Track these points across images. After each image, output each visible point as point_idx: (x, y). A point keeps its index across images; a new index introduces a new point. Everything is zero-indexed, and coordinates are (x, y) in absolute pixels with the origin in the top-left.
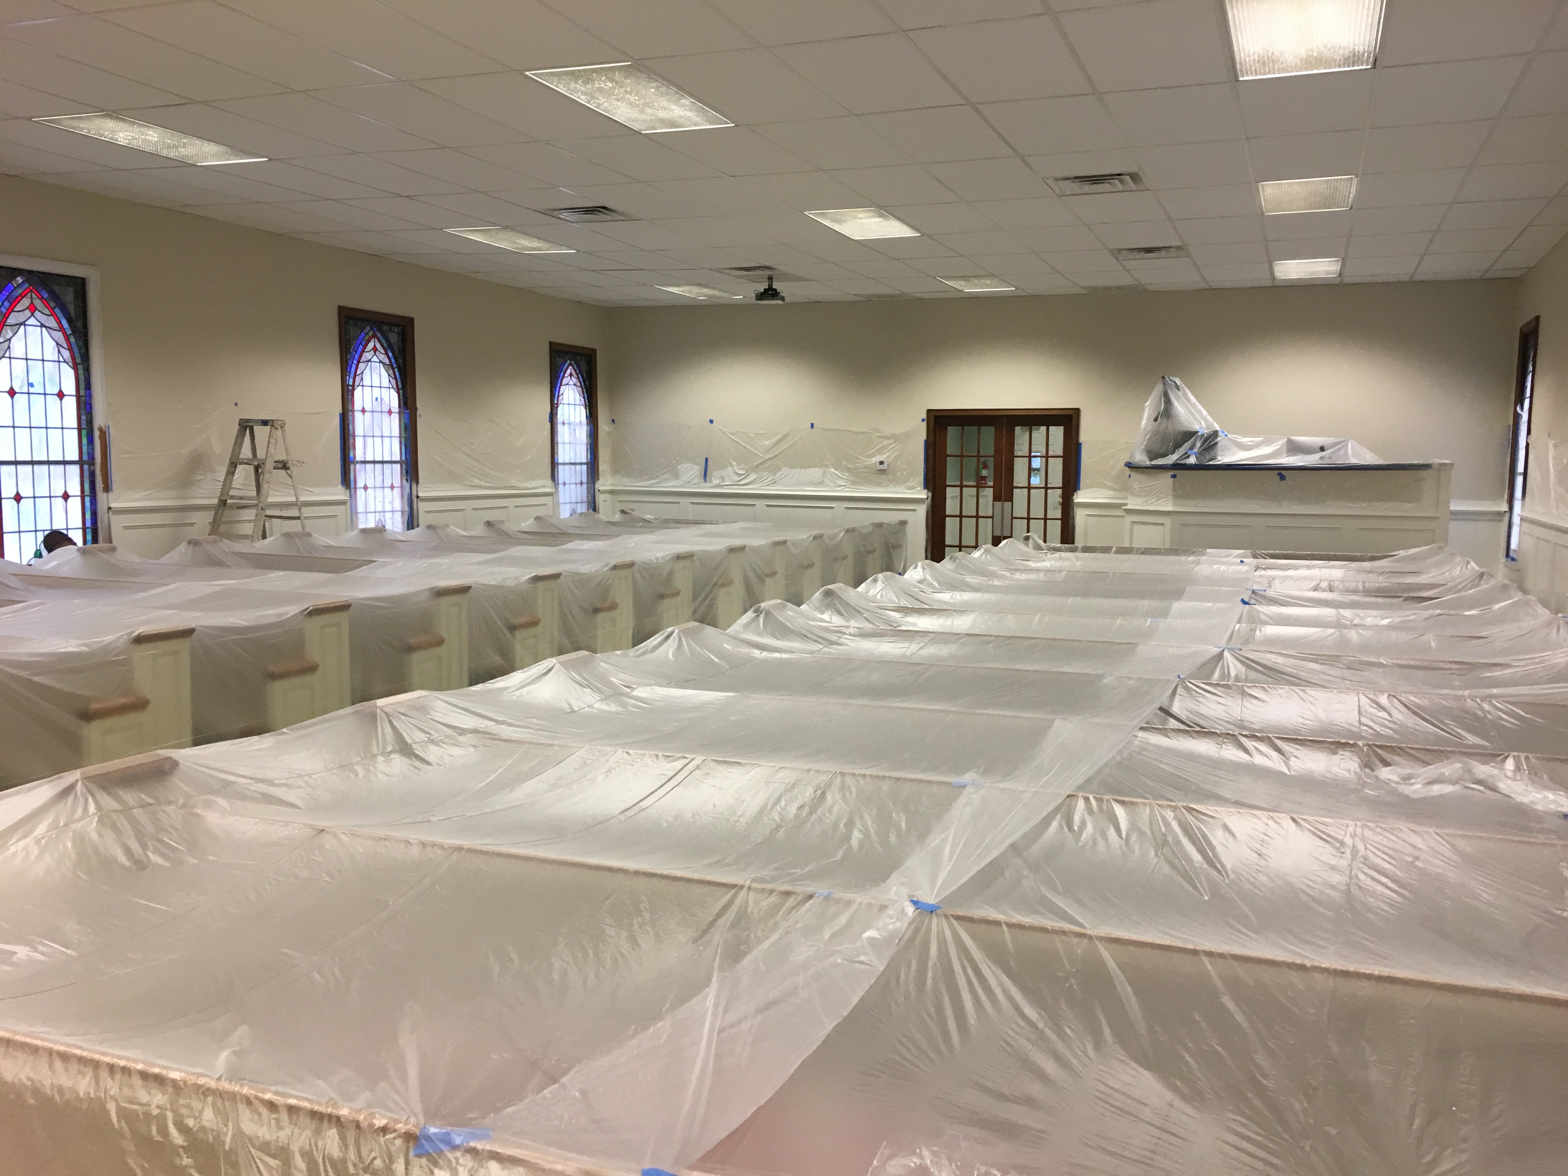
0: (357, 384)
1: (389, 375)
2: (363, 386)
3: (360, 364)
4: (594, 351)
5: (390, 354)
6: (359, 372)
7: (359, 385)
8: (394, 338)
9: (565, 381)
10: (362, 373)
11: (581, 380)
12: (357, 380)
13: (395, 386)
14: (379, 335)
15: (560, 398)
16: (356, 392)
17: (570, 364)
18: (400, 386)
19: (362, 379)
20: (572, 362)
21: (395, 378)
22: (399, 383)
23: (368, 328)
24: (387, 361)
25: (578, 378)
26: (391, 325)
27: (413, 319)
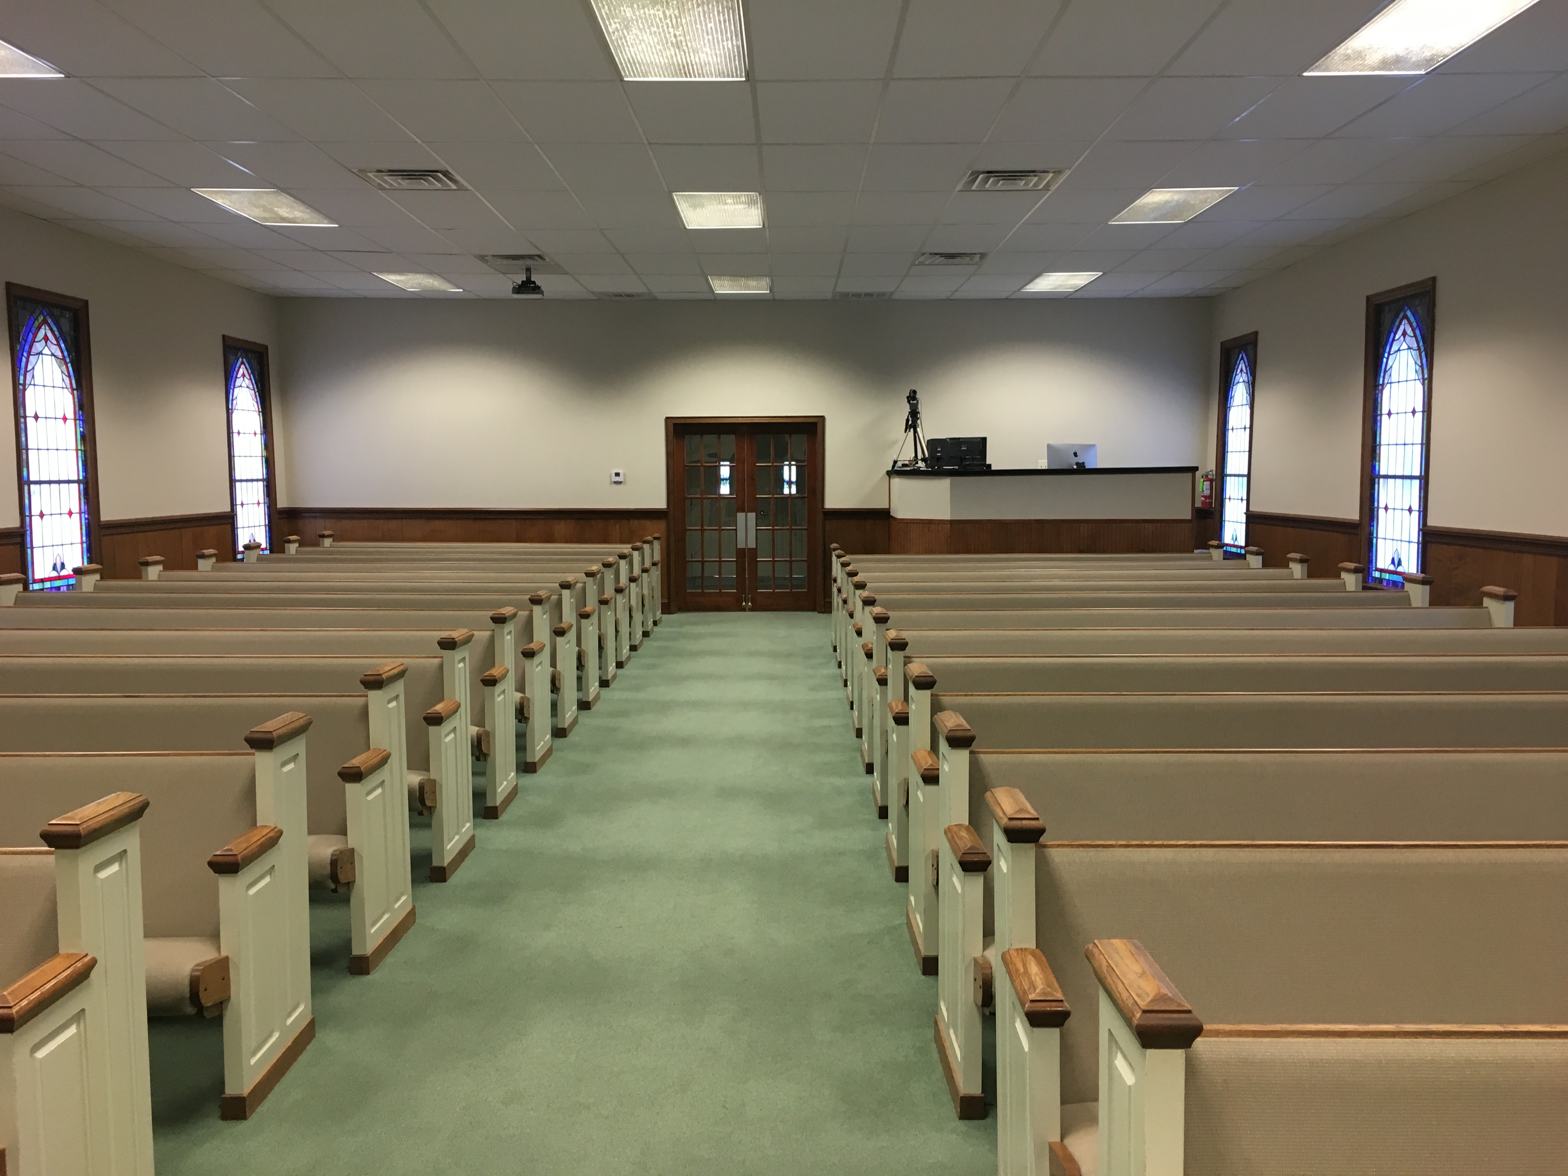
0: (28, 382)
1: (62, 372)
2: (34, 385)
3: (31, 357)
4: (266, 347)
5: (63, 346)
6: (30, 367)
7: (30, 384)
8: (66, 325)
9: (238, 383)
10: (33, 368)
11: (254, 381)
12: (27, 377)
13: (69, 386)
14: (49, 321)
15: (235, 402)
16: (27, 392)
17: (242, 363)
18: (74, 386)
19: (33, 377)
20: (244, 360)
21: (69, 376)
22: (73, 382)
23: (38, 311)
24: (59, 354)
25: (250, 379)
26: (64, 308)
27: (86, 302)
